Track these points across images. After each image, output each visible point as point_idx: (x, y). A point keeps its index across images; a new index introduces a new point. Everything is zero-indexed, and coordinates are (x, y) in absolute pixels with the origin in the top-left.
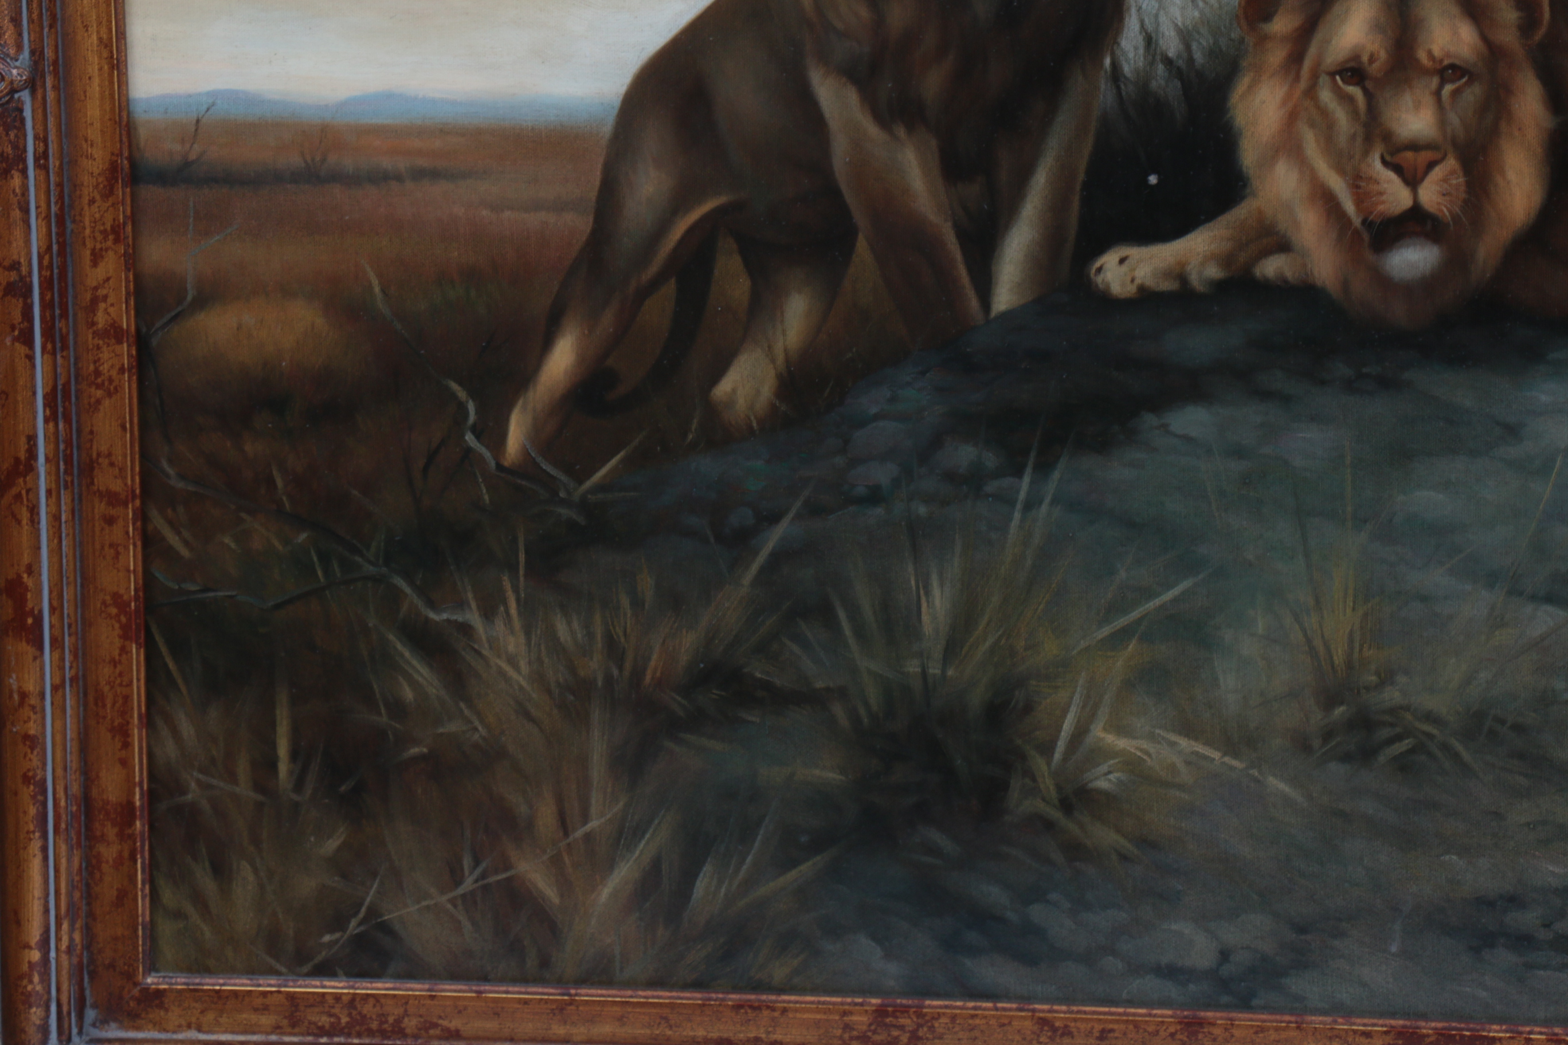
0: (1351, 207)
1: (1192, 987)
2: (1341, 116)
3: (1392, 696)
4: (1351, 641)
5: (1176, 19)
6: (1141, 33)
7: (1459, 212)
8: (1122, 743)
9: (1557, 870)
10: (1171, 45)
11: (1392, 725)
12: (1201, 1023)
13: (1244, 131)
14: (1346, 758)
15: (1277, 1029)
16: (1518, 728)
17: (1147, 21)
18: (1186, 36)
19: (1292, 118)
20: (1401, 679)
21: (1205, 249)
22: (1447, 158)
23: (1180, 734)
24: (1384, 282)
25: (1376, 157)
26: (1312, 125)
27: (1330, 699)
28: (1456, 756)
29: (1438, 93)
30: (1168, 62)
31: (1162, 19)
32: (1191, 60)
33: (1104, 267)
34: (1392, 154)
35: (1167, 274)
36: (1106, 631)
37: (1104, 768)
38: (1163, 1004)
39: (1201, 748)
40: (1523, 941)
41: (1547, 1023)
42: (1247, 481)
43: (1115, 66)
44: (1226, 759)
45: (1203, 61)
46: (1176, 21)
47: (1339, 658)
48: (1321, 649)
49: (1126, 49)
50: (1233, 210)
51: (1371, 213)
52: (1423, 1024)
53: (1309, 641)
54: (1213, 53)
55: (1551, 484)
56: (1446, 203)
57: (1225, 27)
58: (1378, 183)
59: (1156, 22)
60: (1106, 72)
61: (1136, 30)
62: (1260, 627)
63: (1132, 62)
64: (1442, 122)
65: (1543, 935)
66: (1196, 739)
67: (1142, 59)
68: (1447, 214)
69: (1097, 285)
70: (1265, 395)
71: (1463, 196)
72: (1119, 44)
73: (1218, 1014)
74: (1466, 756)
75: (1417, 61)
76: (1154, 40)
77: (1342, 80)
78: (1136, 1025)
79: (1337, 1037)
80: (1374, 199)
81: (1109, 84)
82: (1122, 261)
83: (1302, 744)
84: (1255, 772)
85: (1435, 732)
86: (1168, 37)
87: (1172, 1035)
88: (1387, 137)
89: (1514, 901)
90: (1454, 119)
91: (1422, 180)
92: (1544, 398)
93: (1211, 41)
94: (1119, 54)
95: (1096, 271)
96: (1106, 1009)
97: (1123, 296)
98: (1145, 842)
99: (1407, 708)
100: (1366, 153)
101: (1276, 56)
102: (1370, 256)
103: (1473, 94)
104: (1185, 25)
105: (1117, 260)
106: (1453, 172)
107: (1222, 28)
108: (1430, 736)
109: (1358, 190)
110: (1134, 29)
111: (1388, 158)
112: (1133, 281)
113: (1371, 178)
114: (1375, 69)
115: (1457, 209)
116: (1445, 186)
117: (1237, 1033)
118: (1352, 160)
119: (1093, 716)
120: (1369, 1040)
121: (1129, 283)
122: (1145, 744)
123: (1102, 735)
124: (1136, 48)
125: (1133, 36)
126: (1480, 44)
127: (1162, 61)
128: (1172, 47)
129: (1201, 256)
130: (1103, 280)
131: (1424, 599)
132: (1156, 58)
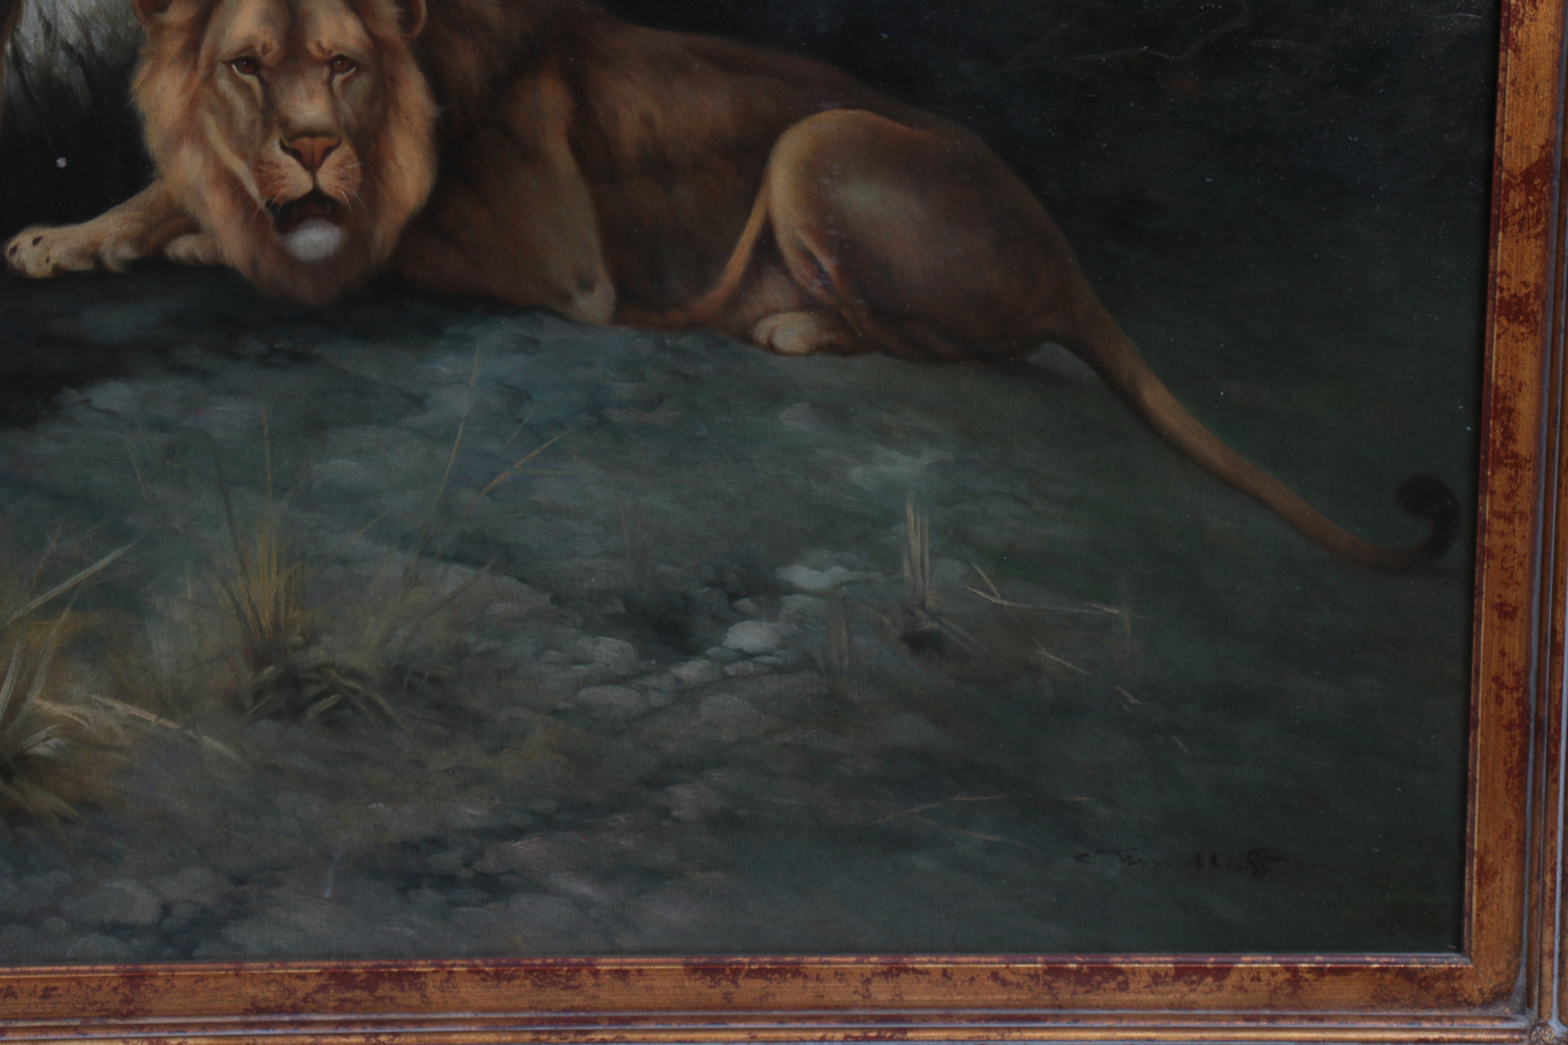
0: (254, 190)
1: (135, 942)
2: (239, 102)
3: (317, 654)
4: (277, 603)
5: (73, 7)
6: (39, 20)
7: (357, 196)
8: (59, 710)
9: (475, 812)
10: (71, 33)
11: (318, 682)
12: (143, 976)
13: (147, 117)
14: (276, 715)
15: (216, 977)
16: (436, 681)
17: (44, 9)
18: (84, 24)
19: (193, 104)
20: (326, 638)
21: (116, 230)
22: (342, 144)
23: (116, 698)
24: (290, 261)
25: (275, 143)
26: (213, 111)
27: (259, 661)
28: (379, 709)
29: (329, 83)
30: (69, 49)
31: (60, 7)
32: (91, 48)
33: (19, 247)
34: (290, 140)
35: (81, 254)
36: (39, 601)
37: (42, 734)
38: (107, 960)
39: (136, 712)
40: (446, 881)
41: (469, 955)
42: (170, 453)
43: (16, 52)
44: (162, 721)
45: (103, 49)
46: (73, 9)
47: (266, 621)
48: (249, 612)
49: (26, 36)
50: (142, 192)
51: (275, 196)
52: (354, 964)
53: (237, 605)
54: (112, 40)
55: (454, 451)
57: (122, 16)
58: (279, 168)
59: (53, 9)
60: (7, 57)
61: (34, 17)
62: (190, 593)
63: (33, 48)
64: (335, 110)
65: (464, 874)
66: (132, 703)
67: (42, 45)
68: (345, 197)
69: (12, 265)
70: (183, 370)
71: (360, 180)
72: (18, 31)
73: (160, 967)
74: (388, 709)
75: (308, 52)
76: (53, 27)
77: (238, 68)
78: (79, 982)
79: (273, 981)
80: (276, 182)
81: (11, 69)
82: (36, 241)
83: (234, 704)
84: (190, 732)
85: (359, 687)
86: (67, 25)
87: (115, 989)
88: (285, 123)
89: (436, 843)
90: (346, 107)
92: (444, 370)
93: (110, 30)
94: (19, 41)
95: (10, 251)
96: (50, 968)
97: (39, 276)
98: (86, 805)
99: (332, 666)
100: (266, 139)
101: (174, 45)
102: (276, 238)
103: (362, 84)
104: (83, 13)
105: (31, 240)
106: (348, 158)
107: (120, 17)
108: (354, 691)
109: (261, 174)
110: (33, 16)
111: (287, 144)
112: (48, 260)
113: (271, 163)
115: (354, 193)
117: (177, 983)
118: (252, 146)
119: (29, 685)
120: (304, 982)
121: (44, 262)
122: (82, 710)
123: (39, 702)
124: (36, 35)
125: (32, 22)
126: (365, 37)
127: (62, 48)
128: (71, 35)
129: (113, 236)
130: (18, 260)
131: (344, 562)
132: (56, 44)
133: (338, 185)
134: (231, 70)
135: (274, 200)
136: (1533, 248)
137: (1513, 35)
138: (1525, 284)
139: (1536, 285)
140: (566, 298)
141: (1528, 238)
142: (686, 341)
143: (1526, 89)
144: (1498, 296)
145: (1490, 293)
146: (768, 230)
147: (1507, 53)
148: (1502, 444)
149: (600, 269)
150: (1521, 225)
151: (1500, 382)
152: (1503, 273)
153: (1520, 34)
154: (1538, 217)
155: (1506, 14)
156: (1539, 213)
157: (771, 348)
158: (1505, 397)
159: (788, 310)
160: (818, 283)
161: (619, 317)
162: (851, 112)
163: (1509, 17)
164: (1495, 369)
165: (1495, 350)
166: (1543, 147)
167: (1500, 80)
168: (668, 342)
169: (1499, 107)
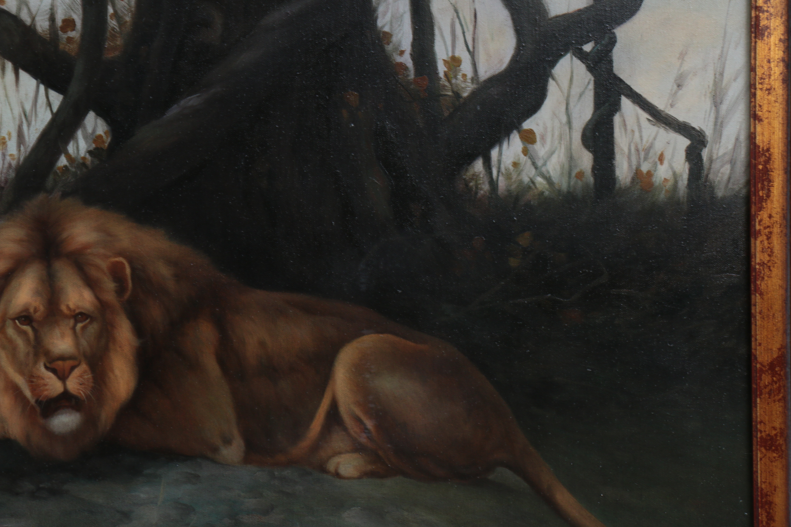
2: (20, 342)
7: (90, 394)
29: (74, 329)
34: (50, 363)
51: (40, 396)
56: (82, 389)
64: (77, 344)
68: (83, 395)
71: (92, 384)
75: (61, 311)
77: (20, 322)
80: (41, 388)
88: (47, 353)
90: (84, 342)
91: (68, 377)
92: (142, 496)
100: (36, 363)
102: (41, 421)
103: (93, 328)
106: (85, 372)
109: (32, 384)
111: (48, 365)
114: (38, 316)
115: (89, 392)
116: (81, 379)
133: (79, 388)
134: (15, 323)
135: (40, 399)
136: (777, 408)
137: (758, 286)
138: (774, 428)
139: (781, 429)
140: (215, 450)
141: (774, 401)
142: (287, 473)
143: (768, 316)
144: (759, 435)
145: (754, 433)
146: (334, 406)
147: (756, 295)
148: (767, 523)
149: (236, 432)
150: (770, 394)
151: (763, 486)
152: (761, 422)
153: (762, 285)
154: (779, 390)
155: (754, 274)
156: (780, 387)
157: (337, 475)
158: (767, 495)
159: (347, 452)
160: (364, 435)
161: (247, 460)
162: (381, 335)
163: (755, 276)
164: (760, 478)
165: (760, 467)
166: (779, 349)
167: (753, 311)
168: (276, 473)
169: (753, 327)
